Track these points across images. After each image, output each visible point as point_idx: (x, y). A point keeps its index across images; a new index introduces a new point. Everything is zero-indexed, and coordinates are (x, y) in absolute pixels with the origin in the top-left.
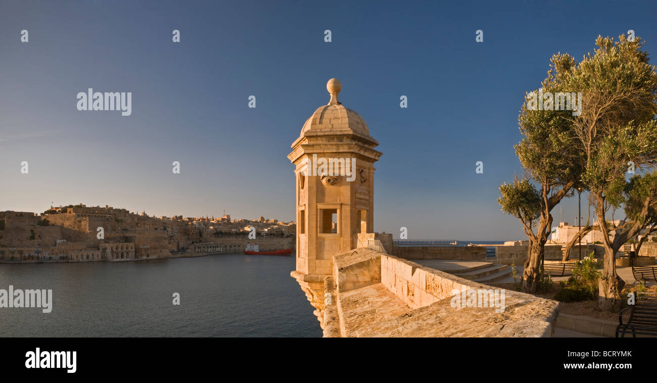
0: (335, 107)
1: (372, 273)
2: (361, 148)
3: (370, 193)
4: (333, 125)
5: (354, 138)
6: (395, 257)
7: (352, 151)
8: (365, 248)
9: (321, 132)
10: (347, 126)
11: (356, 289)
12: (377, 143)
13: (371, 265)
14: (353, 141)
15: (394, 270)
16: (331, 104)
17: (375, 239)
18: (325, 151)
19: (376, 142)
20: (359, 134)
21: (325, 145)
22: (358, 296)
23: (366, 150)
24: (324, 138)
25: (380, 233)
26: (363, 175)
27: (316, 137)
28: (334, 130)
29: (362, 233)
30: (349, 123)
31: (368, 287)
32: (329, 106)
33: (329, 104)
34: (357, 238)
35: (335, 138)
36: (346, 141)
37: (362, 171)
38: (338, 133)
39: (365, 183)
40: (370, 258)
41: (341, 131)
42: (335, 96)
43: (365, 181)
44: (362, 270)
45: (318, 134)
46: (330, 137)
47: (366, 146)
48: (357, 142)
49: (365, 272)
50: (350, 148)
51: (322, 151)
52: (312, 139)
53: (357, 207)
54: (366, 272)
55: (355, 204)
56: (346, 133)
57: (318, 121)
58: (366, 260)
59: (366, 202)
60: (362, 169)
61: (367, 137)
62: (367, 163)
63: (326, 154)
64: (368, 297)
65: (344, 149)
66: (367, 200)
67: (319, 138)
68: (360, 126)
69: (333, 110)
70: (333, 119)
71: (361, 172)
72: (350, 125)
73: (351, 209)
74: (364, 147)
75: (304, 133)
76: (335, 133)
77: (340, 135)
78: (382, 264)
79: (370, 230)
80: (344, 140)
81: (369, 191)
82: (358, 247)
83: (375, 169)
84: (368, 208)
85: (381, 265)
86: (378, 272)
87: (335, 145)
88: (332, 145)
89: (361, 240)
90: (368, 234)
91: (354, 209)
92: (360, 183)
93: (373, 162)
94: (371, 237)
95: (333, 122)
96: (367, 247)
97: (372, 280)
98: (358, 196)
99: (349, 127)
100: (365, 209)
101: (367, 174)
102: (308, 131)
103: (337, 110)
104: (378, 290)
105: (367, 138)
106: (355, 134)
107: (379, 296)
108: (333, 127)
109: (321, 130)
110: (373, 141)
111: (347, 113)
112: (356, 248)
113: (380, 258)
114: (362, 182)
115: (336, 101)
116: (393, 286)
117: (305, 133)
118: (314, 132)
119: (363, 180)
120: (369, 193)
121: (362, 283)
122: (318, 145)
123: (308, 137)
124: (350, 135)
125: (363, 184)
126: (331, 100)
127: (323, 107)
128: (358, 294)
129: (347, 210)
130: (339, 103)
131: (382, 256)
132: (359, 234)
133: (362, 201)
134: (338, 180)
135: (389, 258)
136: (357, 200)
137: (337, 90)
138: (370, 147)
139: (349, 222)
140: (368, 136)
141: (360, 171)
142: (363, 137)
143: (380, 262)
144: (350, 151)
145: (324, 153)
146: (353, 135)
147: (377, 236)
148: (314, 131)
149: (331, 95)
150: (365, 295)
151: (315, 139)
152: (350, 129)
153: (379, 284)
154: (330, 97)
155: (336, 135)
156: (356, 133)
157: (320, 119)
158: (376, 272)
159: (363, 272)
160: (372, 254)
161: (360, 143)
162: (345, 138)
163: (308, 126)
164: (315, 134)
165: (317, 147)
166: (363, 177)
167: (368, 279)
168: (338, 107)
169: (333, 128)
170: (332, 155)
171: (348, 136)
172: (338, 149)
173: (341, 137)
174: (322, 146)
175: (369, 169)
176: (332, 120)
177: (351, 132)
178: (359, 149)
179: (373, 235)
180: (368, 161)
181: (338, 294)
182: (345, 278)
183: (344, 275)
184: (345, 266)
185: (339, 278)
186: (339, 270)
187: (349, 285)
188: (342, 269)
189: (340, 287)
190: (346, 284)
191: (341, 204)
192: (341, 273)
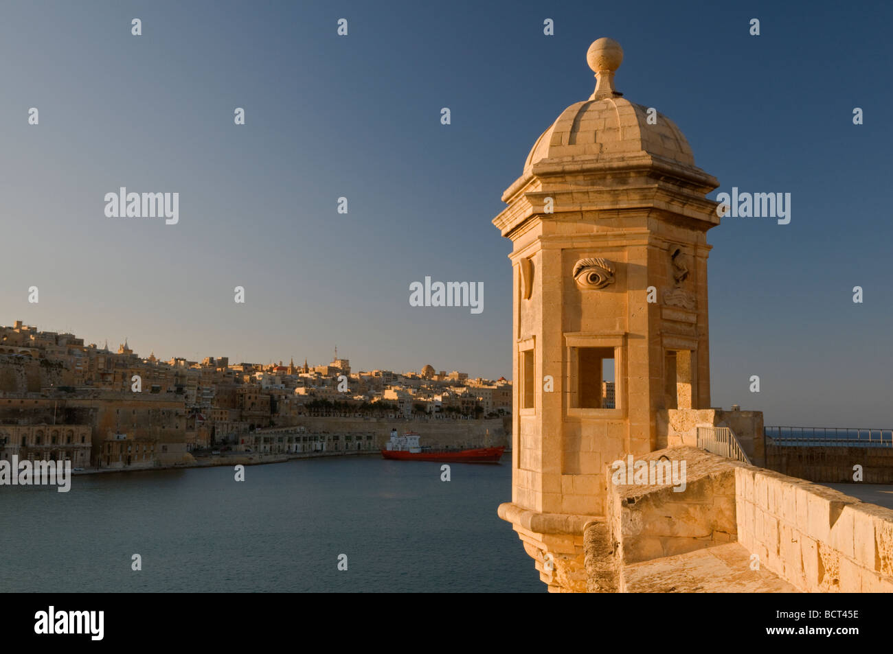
0: (607, 103)
1: (712, 516)
2: (674, 196)
3: (699, 306)
4: (601, 145)
5: (654, 173)
6: (775, 473)
7: (651, 205)
8: (690, 448)
9: (573, 161)
10: (638, 145)
11: (667, 555)
12: (715, 183)
13: (708, 492)
14: (652, 180)
15: (772, 509)
16: (598, 98)
17: (716, 424)
18: (584, 208)
19: (711, 180)
20: (666, 163)
21: (584, 193)
22: (675, 575)
23: (687, 200)
24: (581, 178)
25: (727, 408)
26: (680, 262)
27: (563, 174)
28: (605, 156)
29: (680, 408)
30: (642, 140)
31: (702, 551)
32: (592, 102)
33: (592, 98)
34: (667, 421)
35: (609, 177)
36: (635, 182)
37: (678, 252)
38: (615, 164)
39: (686, 281)
40: (705, 474)
41: (623, 159)
42: (607, 78)
43: (685, 277)
44: (686, 506)
45: (568, 168)
46: (594, 175)
47: (686, 191)
48: (661, 183)
49: (691, 510)
50: (644, 198)
51: (577, 209)
52: (553, 179)
53: (665, 341)
54: (695, 512)
55: (661, 335)
56: (635, 163)
57: (566, 137)
58: (695, 479)
59: (688, 329)
60: (678, 247)
61: (687, 169)
62: (690, 232)
63: (587, 215)
64: (702, 580)
65: (634, 201)
66: (691, 324)
67: (568, 178)
68: (670, 145)
69: (601, 112)
70: (603, 131)
71: (674, 257)
72: (646, 144)
73: (649, 348)
74: (681, 195)
75: (531, 167)
76: (607, 165)
77: (619, 169)
78: (738, 492)
79: (700, 402)
80: (631, 180)
81: (696, 302)
82: (670, 445)
83: (709, 248)
84: (695, 346)
85: (734, 494)
86: (728, 513)
87: (609, 192)
88: (600, 192)
89: (678, 425)
90: (697, 412)
91: (658, 348)
92: (673, 282)
93: (704, 230)
94: (705, 419)
95: (602, 138)
96: (693, 443)
97: (711, 534)
98: (667, 313)
99: (642, 149)
100: (684, 348)
101: (691, 259)
102: (542, 162)
103: (613, 109)
104: (730, 560)
105: (687, 173)
106: (656, 163)
107: (734, 578)
108: (604, 148)
109: (573, 157)
110: (703, 178)
111: (637, 116)
112: (665, 446)
113: (733, 476)
114: (677, 281)
115: (609, 90)
116: (773, 555)
117: (536, 165)
118: (558, 164)
119: (681, 274)
120: (697, 308)
121: (685, 541)
122: (568, 193)
123: (544, 176)
124: (644, 167)
125: (681, 284)
126: (597, 88)
127: (578, 106)
128: (677, 570)
129: (640, 350)
130: (617, 94)
131: (737, 468)
132: (671, 412)
133: (678, 326)
134: (617, 276)
135: (758, 476)
136: (666, 324)
137: (611, 65)
138: (697, 194)
139: (646, 380)
140: (690, 167)
141: (673, 253)
142: (677, 169)
143: (733, 484)
144: (644, 205)
145: (581, 212)
146: (652, 167)
147: (720, 417)
148: (556, 160)
149: (598, 77)
150: (694, 574)
151: (560, 180)
152: (644, 153)
153: (733, 546)
154: (595, 80)
155: (611, 169)
156: (661, 161)
157: (571, 132)
158: (721, 511)
159: (687, 512)
160: (710, 464)
161: (670, 186)
162: (632, 175)
163: (541, 151)
164: (559, 169)
165: (564, 198)
166: (679, 269)
167: (701, 531)
168: (614, 103)
169: (601, 152)
170: (602, 216)
171: (639, 170)
172: (617, 202)
173: (621, 174)
174: (575, 195)
175: (696, 246)
176: (599, 134)
177: (648, 161)
178: (668, 199)
179: (711, 413)
180: (693, 229)
181: (622, 567)
182: (640, 526)
183: (637, 516)
184: (639, 494)
185: (623, 526)
186: (624, 504)
187: (650, 546)
188: (631, 501)
189: (625, 549)
190: (643, 543)
191: (626, 336)
192: (628, 511)
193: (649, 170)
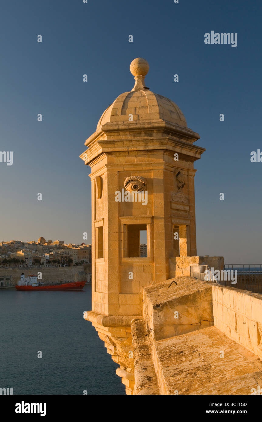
0: (141, 93)
1: (200, 312)
2: (177, 143)
3: (190, 202)
4: (139, 115)
5: (167, 131)
6: (233, 288)
7: (165, 148)
8: (187, 277)
9: (124, 124)
10: (158, 116)
11: (178, 335)
12: (198, 136)
13: (198, 300)
14: (165, 135)
15: (232, 307)
16: (136, 90)
17: (200, 264)
18: (130, 149)
19: (196, 135)
20: (173, 126)
21: (129, 141)
22: (182, 345)
23: (184, 145)
24: (128, 133)
25: (204, 255)
26: (180, 178)
27: (118, 131)
28: (141, 122)
29: (181, 256)
30: (160, 113)
31: (196, 332)
32: (133, 92)
33: (133, 90)
34: (175, 263)
35: (143, 133)
36: (156, 135)
37: (179, 173)
38: (146, 126)
39: (183, 188)
40: (196, 290)
41: (150, 123)
42: (141, 80)
43: (183, 186)
44: (187, 307)
45: (121, 127)
46: (135, 131)
47: (183, 141)
48: (170, 136)
49: (190, 309)
50: (162, 144)
51: (126, 149)
52: (113, 134)
53: (173, 221)
54: (192, 311)
55: (171, 217)
56: (156, 125)
57: (120, 111)
58: (192, 293)
59: (185, 214)
60: (179, 170)
61: (183, 129)
62: (186, 163)
63: (132, 153)
64: (197, 346)
65: (155, 146)
66: (186, 211)
67: (121, 133)
68: (175, 116)
69: (138, 97)
70: (139, 108)
71: (177, 175)
72: (162, 115)
73: (165, 224)
74: (180, 142)
75: (101, 127)
76: (142, 126)
77: (148, 128)
78: (214, 299)
79: (191, 252)
80: (154, 135)
81: (189, 199)
82: (177, 276)
83: (195, 171)
84: (188, 223)
85: (212, 300)
86: (208, 310)
87: (143, 140)
88: (138, 141)
89: (180, 265)
90: (190, 258)
91: (170, 224)
92: (177, 189)
93: (193, 162)
94: (194, 261)
95: (139, 112)
96: (188, 274)
97: (200, 322)
98: (174, 206)
99: (160, 118)
100: (183, 224)
101: (186, 176)
102: (107, 124)
103: (144, 96)
104: (211, 335)
105: (184, 131)
106: (168, 126)
107: (214, 345)
108: (140, 117)
109: (123, 122)
110: (192, 134)
111: (157, 100)
112: (174, 277)
113: (211, 291)
114: (179, 188)
115: (142, 86)
116: (233, 331)
117: (104, 126)
118: (115, 125)
119: (181, 185)
120: (189, 202)
121: (186, 326)
122: (121, 141)
123: (107, 131)
124: (161, 127)
125: (181, 190)
126: (136, 85)
127: (125, 94)
128: (183, 342)
129: (160, 224)
130: (146, 89)
131: (213, 286)
132: (177, 258)
133: (179, 212)
134: (147, 186)
135: (224, 290)
136: (174, 212)
137: (142, 73)
138: (189, 142)
139: (163, 241)
140: (185, 128)
141: (177, 174)
142: (179, 129)
143: (211, 295)
144: (161, 148)
145: (128, 151)
146: (165, 128)
147: (202, 260)
148: (114, 123)
149: (136, 79)
150: (192, 343)
151: (117, 134)
152: (161, 120)
153: (212, 328)
154: (135, 81)
155: (144, 128)
156: (171, 125)
157: (122, 108)
158: (205, 310)
159: (187, 310)
160: (198, 285)
161: (175, 138)
162: (155, 132)
163: (106, 118)
164: (116, 128)
165: (119, 144)
166: (180, 182)
167: (195, 321)
168: (145, 93)
169: (139, 119)
170: (139, 153)
171: (158, 129)
172: (146, 146)
173: (149, 131)
174: (124, 142)
175: (188, 170)
176: (137, 110)
177: (163, 124)
178: (174, 145)
179: (197, 258)
180: (187, 161)
181: (154, 342)
182: (163, 320)
183: (161, 314)
184: (162, 302)
185: (154, 319)
186: (155, 308)
187: (168, 330)
188: (158, 306)
189: (155, 332)
190: (165, 328)
191: (153, 218)
192: (157, 311)
193: (164, 129)
